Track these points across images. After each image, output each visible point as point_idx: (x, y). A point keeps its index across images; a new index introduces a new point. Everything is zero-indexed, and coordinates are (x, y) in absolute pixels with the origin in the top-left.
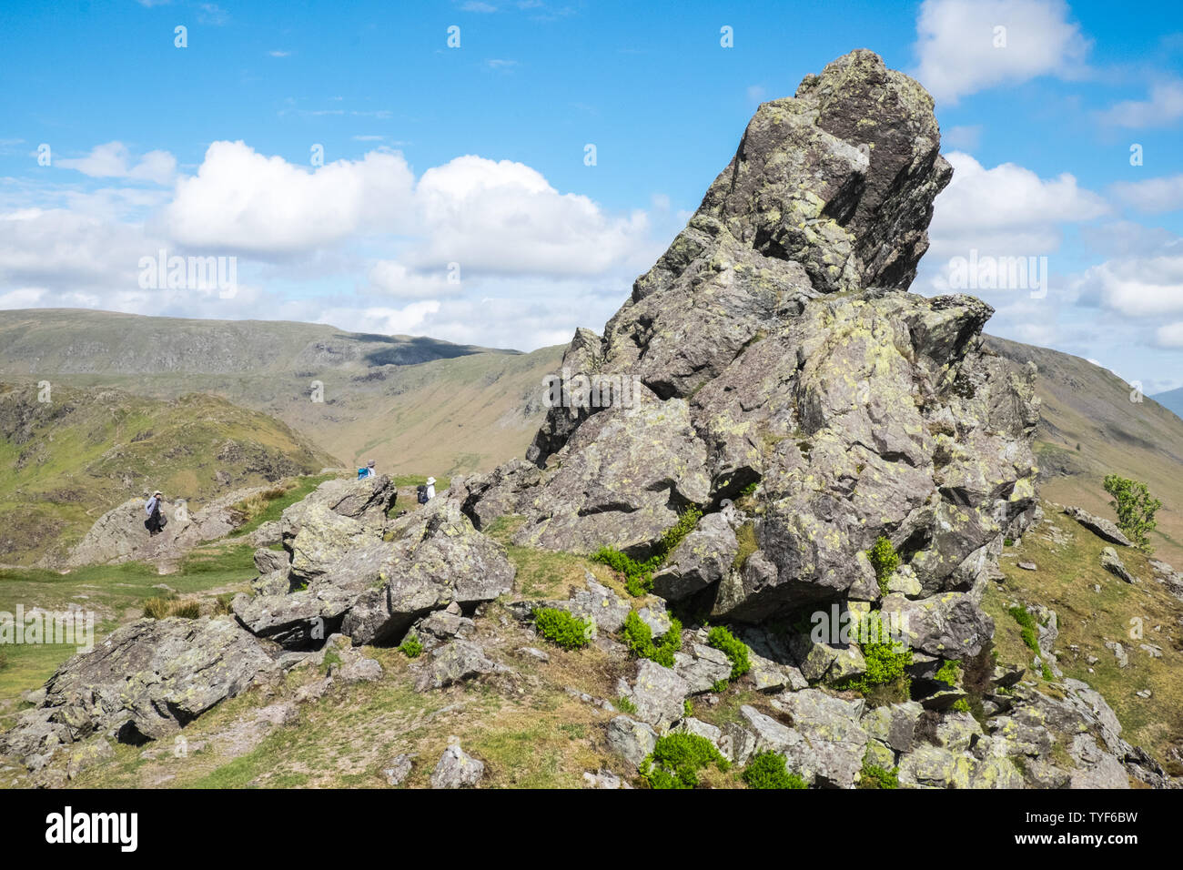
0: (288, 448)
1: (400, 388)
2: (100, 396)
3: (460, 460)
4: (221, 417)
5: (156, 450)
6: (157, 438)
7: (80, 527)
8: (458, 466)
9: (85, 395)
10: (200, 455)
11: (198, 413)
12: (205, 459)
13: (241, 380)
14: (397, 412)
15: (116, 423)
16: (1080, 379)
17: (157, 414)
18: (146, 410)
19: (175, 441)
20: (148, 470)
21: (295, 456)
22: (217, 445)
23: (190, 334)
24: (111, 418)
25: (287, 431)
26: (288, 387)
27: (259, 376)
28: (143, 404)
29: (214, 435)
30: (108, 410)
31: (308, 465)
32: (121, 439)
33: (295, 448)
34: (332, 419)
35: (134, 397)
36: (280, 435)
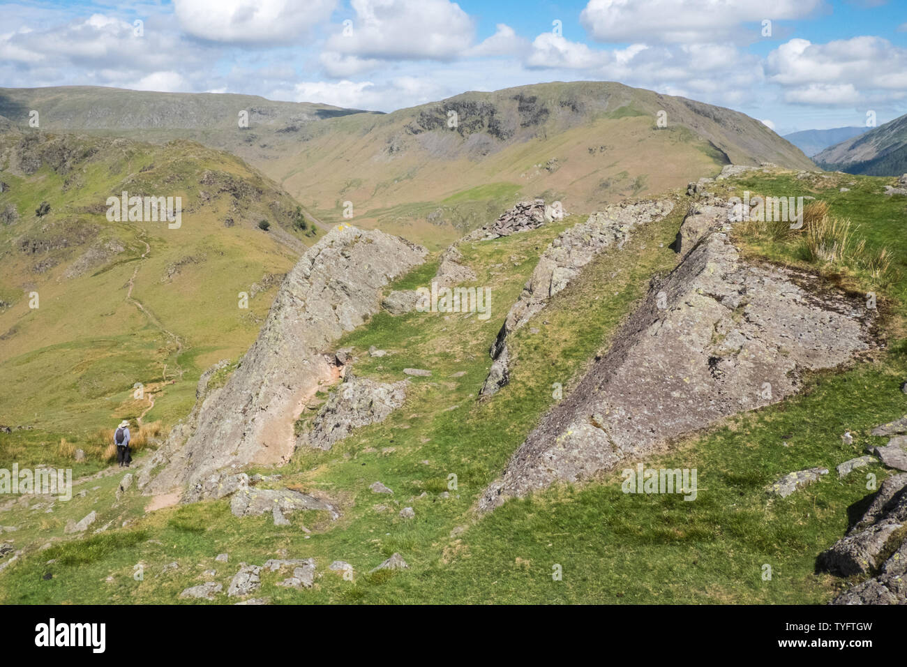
0: (246, 175)
1: (308, 136)
2: (115, 142)
3: (349, 183)
4: (199, 155)
5: (158, 178)
6: (158, 169)
7: (112, 230)
8: (349, 186)
9: (104, 141)
10: (188, 181)
11: (182, 153)
12: (191, 184)
13: (203, 132)
14: (307, 152)
15: (127, 160)
16: (742, 127)
17: (155, 153)
18: (147, 151)
19: (170, 172)
20: (153, 191)
21: (251, 181)
22: (199, 174)
23: (167, 102)
24: (123, 157)
25: (243, 164)
26: (235, 137)
27: (216, 130)
28: (144, 147)
29: (197, 167)
30: (121, 151)
31: (260, 186)
32: (132, 171)
33: (250, 175)
34: (265, 157)
35: (137, 143)
36: (239, 167)
